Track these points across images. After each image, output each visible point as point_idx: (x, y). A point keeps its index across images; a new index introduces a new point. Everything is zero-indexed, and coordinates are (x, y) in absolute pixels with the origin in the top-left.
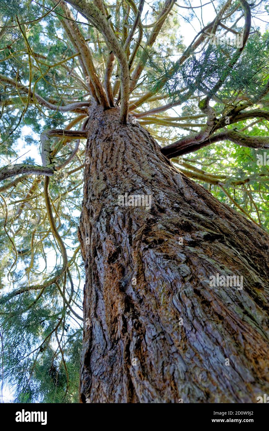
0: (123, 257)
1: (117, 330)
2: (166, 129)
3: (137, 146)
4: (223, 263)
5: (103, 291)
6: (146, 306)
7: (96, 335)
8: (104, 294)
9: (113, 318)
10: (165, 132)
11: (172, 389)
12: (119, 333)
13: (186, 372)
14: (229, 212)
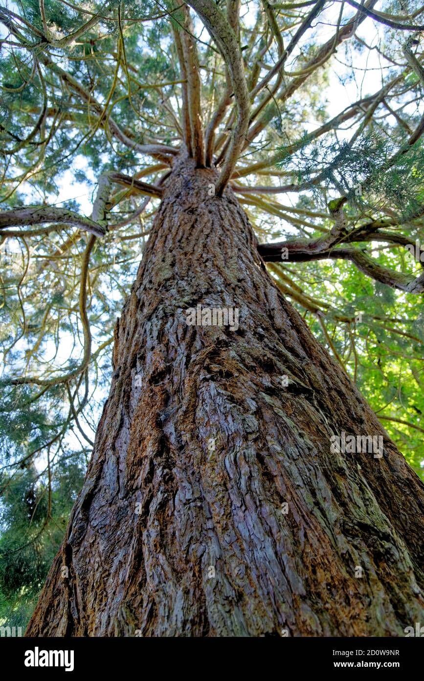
0: (172, 381)
1: (138, 476)
2: (270, 218)
3: (228, 233)
4: (303, 429)
5: (133, 419)
6: (187, 457)
7: (108, 474)
8: (133, 423)
9: (137, 459)
10: (266, 222)
11: (194, 575)
12: (140, 481)
13: (220, 559)
14: (327, 360)
